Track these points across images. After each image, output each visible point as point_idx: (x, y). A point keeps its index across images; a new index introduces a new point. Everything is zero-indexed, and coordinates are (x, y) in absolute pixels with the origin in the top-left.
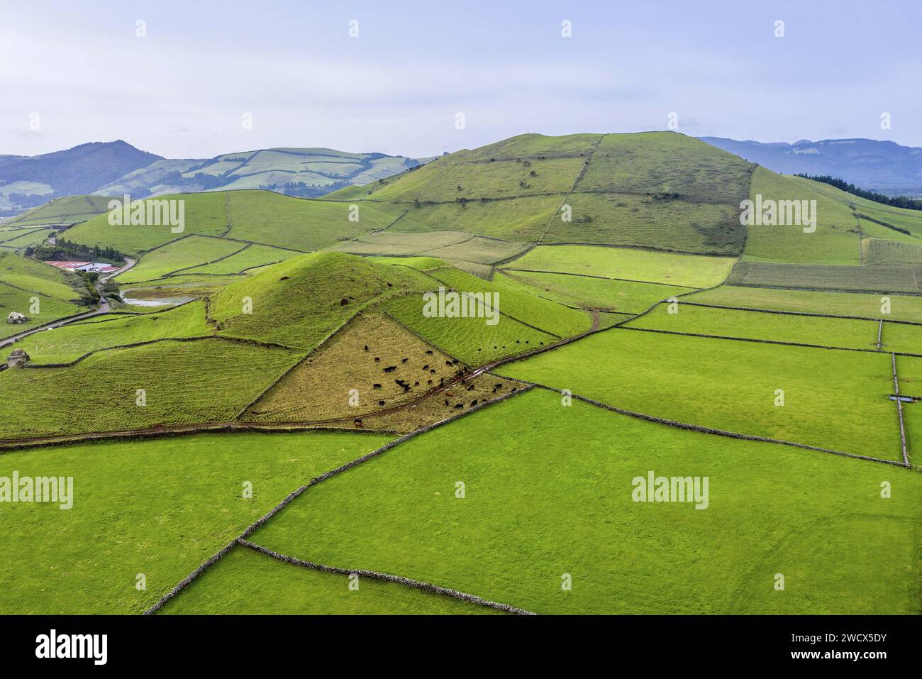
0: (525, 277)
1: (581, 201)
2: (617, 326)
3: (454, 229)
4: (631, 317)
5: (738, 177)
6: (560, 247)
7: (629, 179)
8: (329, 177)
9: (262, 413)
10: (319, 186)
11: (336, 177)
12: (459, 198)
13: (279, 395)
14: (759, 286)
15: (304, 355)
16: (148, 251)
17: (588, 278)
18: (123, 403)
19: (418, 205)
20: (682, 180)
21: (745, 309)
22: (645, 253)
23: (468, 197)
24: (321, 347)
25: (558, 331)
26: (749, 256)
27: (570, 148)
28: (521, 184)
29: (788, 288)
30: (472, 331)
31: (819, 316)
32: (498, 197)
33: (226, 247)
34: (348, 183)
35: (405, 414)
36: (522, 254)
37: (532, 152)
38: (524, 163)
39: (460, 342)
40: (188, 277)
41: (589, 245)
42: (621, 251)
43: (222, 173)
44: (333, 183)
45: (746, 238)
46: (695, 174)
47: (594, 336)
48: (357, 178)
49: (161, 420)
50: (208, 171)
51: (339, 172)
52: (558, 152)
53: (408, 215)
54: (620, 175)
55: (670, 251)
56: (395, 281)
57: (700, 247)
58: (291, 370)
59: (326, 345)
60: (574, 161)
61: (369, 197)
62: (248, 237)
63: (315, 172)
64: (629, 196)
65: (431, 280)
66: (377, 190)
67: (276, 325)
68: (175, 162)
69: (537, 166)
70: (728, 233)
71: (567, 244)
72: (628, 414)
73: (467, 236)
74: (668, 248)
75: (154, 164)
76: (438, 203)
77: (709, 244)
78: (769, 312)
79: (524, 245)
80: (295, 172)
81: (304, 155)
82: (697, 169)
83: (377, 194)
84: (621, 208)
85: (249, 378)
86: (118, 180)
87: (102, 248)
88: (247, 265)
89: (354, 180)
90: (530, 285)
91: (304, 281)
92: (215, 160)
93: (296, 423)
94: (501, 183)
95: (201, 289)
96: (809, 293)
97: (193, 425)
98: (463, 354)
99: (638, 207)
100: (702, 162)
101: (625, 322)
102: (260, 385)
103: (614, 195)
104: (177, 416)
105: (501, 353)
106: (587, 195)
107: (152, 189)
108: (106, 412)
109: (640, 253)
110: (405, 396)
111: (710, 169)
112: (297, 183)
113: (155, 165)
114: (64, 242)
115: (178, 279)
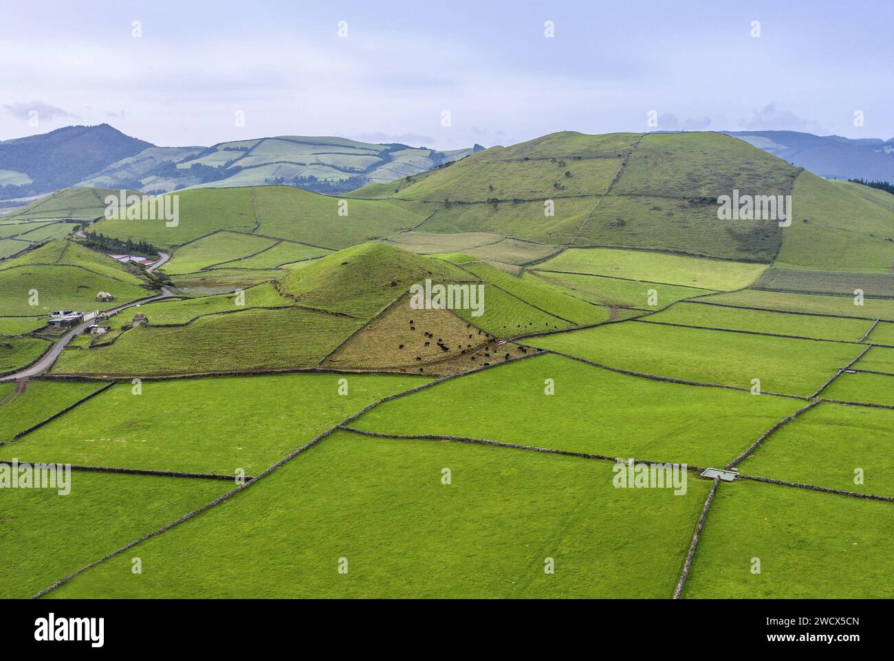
0: (553, 278)
1: (615, 204)
2: (633, 319)
3: (485, 230)
4: (648, 313)
5: (780, 181)
6: (591, 249)
7: (666, 182)
8: (342, 171)
9: (337, 361)
10: (332, 181)
11: (351, 170)
12: (491, 198)
13: (348, 349)
14: (781, 290)
15: (365, 323)
16: (181, 246)
17: (614, 280)
18: (232, 351)
19: (448, 205)
20: (720, 184)
21: (756, 309)
22: (677, 258)
23: (499, 198)
24: (378, 317)
25: (576, 320)
26: (781, 263)
27: (607, 148)
28: (555, 185)
29: (809, 293)
30: (499, 313)
31: (823, 315)
32: (531, 198)
33: (254, 243)
34: (365, 178)
35: (446, 365)
36: (552, 256)
37: (569, 151)
38: (560, 163)
39: (489, 320)
40: (227, 271)
41: (621, 248)
42: (653, 255)
43: (222, 164)
44: (347, 178)
45: (780, 245)
46: (735, 178)
47: (608, 326)
48: (374, 172)
49: (263, 364)
50: (205, 161)
51: (355, 166)
52: (596, 151)
53: (438, 215)
54: (656, 178)
55: (702, 256)
56: (433, 270)
57: (732, 253)
58: (356, 332)
59: (381, 316)
60: (610, 162)
61: (396, 196)
62: (279, 234)
63: (327, 165)
64: (664, 200)
65: (464, 272)
66: (404, 188)
67: (341, 299)
68: (166, 151)
69: (572, 167)
70: (763, 239)
71: (599, 247)
72: (618, 371)
73: (498, 237)
74: (700, 253)
75: (143, 153)
76: (469, 203)
77: (742, 250)
78: (778, 311)
79: (555, 248)
80: (305, 165)
81: (315, 144)
82: (737, 173)
83: (406, 192)
84: (655, 212)
85: (325, 337)
86: (103, 171)
87: (136, 241)
88: (281, 261)
89: (372, 175)
90: (557, 284)
91: (360, 267)
92: (214, 149)
93: (364, 369)
94: (534, 184)
95: (243, 281)
96: (826, 297)
97: (288, 368)
98: (491, 328)
99: (674, 211)
100: (744, 166)
101: (640, 317)
102: (334, 342)
103: (649, 198)
104: (275, 361)
105: (523, 331)
106: (621, 197)
107: (143, 181)
108: (221, 358)
109: (670, 257)
110: (445, 354)
111: (751, 173)
112: (307, 178)
113: (146, 153)
114: (95, 236)
115: (218, 272)
